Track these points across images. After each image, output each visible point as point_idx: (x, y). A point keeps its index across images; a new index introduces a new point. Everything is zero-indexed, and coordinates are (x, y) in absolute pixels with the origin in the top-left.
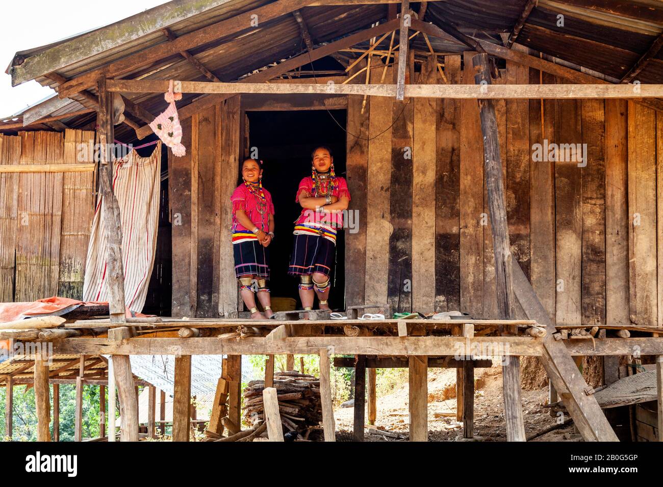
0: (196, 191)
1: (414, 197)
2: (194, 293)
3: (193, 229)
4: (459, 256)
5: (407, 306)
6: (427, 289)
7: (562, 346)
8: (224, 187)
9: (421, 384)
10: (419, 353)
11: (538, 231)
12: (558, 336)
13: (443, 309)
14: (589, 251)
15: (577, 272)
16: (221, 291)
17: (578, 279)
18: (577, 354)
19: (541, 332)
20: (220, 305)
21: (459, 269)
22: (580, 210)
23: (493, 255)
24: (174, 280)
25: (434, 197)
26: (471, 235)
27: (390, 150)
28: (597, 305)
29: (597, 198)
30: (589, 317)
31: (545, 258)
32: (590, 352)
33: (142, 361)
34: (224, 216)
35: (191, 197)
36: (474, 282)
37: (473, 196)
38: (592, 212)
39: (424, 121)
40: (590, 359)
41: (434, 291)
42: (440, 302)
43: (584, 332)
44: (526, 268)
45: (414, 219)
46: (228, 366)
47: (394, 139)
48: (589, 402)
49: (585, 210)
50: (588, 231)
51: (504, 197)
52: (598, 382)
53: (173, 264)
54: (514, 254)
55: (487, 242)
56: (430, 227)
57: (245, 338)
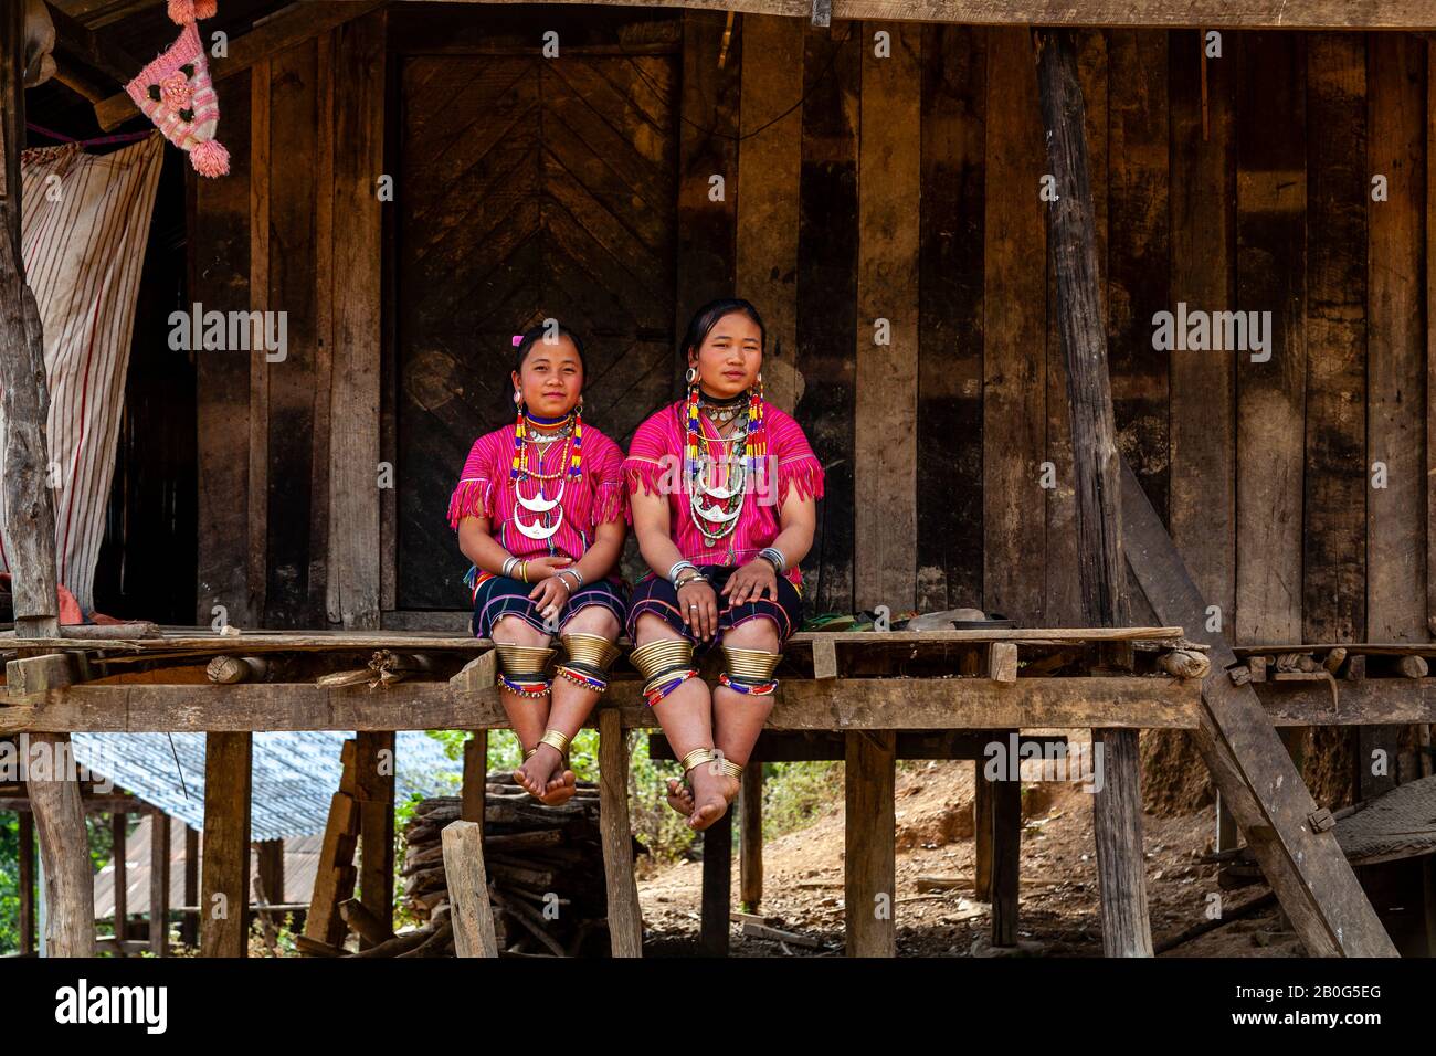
0: (265, 277)
1: (860, 296)
2: (258, 560)
3: (254, 383)
4: (981, 460)
5: (842, 593)
6: (895, 548)
7: (1251, 702)
8: (342, 268)
9: (877, 803)
10: (870, 724)
11: (1190, 391)
12: (1241, 674)
13: (936, 604)
14: (1325, 448)
15: (1291, 503)
16: (333, 555)
17: (1293, 521)
18: (1291, 722)
19: (1195, 665)
20: (329, 592)
21: (979, 493)
22: (1300, 335)
23: (1071, 456)
24: (203, 523)
25: (915, 298)
26: (1013, 403)
27: (796, 168)
28: (1344, 589)
29: (1346, 303)
30: (1320, 623)
31: (1208, 464)
32: (1324, 717)
33: (133, 746)
34: (341, 346)
35: (248, 293)
36: (1021, 530)
37: (1019, 296)
38: (1333, 341)
39: (890, 92)
40: (1324, 734)
41: (913, 554)
42: (930, 582)
43: (1309, 664)
44: (1157, 493)
45: (861, 357)
46: (358, 762)
47: (807, 139)
48: (1322, 850)
49: (1313, 337)
50: (1321, 392)
51: (1099, 299)
52: (1342, 793)
53: (201, 480)
54: (1126, 455)
55: (1055, 421)
56: (904, 381)
57: (393, 684)
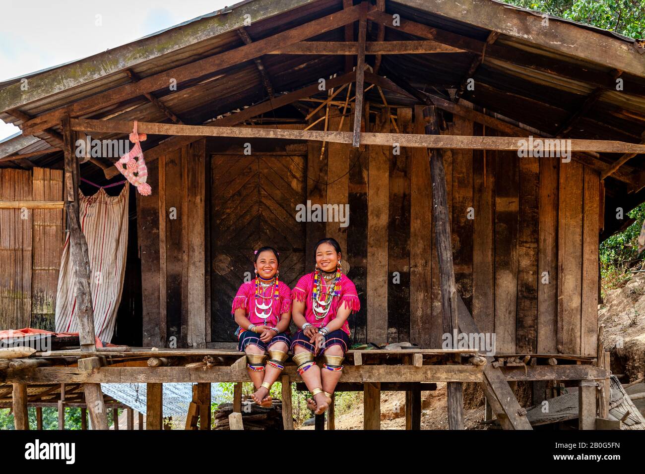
0: (164, 230)
1: (368, 238)
2: (163, 325)
3: (161, 265)
4: (409, 293)
5: (363, 337)
6: (380, 322)
7: (499, 373)
8: (191, 226)
9: (374, 406)
10: (373, 380)
11: (479, 270)
12: (496, 364)
13: (394, 340)
14: (524, 289)
15: (513, 308)
16: (190, 323)
17: (513, 314)
18: (512, 380)
19: (481, 361)
20: (188, 336)
21: (409, 304)
22: (516, 252)
23: (440, 292)
24: (144, 313)
25: (387, 239)
26: (420, 274)
27: (347, 195)
28: (530, 336)
29: (531, 242)
30: (522, 347)
31: (485, 295)
32: (523, 378)
34: (191, 253)
35: (159, 235)
36: (423, 316)
37: (422, 238)
38: (527, 254)
39: (379, 169)
40: (520, 383)
41: (386, 324)
42: (392, 333)
43: (518, 361)
44: (468, 304)
45: (369, 258)
46: (198, 392)
47: (351, 185)
48: (522, 422)
49: (520, 253)
50: (523, 271)
51: (450, 239)
52: (526, 402)
53: (143, 298)
54: (458, 291)
55: (434, 280)
56: (384, 266)
57: (211, 367)
